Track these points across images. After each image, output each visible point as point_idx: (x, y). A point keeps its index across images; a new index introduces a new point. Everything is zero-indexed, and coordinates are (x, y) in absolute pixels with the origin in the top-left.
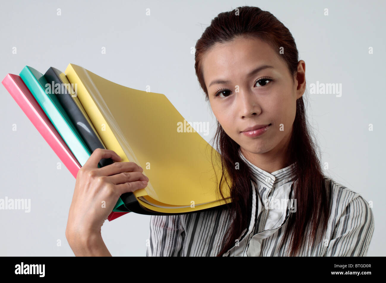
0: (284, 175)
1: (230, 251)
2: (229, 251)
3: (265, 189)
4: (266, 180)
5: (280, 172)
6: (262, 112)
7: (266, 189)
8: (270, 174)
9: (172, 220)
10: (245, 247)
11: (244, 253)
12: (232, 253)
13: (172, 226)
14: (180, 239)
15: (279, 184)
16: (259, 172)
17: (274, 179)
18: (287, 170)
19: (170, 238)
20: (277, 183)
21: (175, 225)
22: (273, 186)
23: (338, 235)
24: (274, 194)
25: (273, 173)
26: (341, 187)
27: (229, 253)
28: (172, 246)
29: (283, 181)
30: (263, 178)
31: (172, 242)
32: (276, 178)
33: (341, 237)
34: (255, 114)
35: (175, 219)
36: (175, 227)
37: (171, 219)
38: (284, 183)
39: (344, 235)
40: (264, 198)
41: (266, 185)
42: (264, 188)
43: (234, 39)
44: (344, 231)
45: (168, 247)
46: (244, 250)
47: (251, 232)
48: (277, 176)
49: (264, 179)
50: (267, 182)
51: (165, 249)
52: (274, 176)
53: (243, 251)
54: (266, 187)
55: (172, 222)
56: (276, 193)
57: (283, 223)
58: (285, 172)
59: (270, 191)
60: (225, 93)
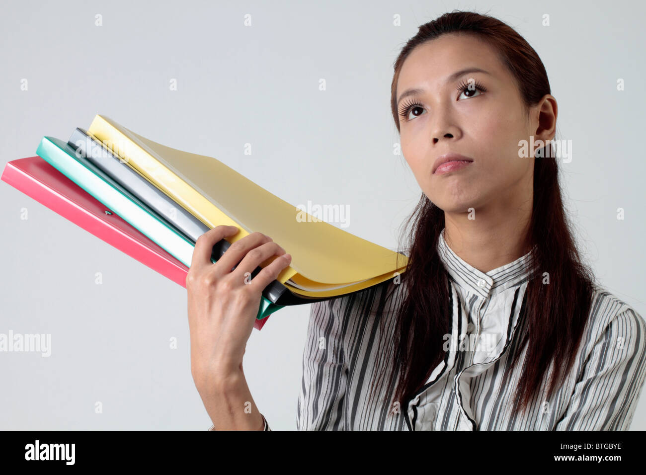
0: (506, 275)
1: (420, 397)
2: (417, 396)
3: (475, 298)
4: (478, 284)
5: (500, 271)
6: (461, 136)
7: (477, 297)
8: (485, 275)
9: (333, 349)
10: (444, 388)
11: (442, 399)
12: (422, 399)
13: (332, 358)
14: (343, 381)
15: (498, 289)
16: (467, 269)
17: (491, 282)
18: (510, 267)
19: (328, 378)
20: (495, 288)
21: (337, 358)
22: (488, 294)
23: (590, 374)
24: (489, 305)
25: (489, 273)
26: (602, 294)
27: (418, 400)
28: (331, 392)
29: (505, 284)
30: (474, 280)
31: (332, 386)
32: (493, 280)
33: (595, 378)
34: (449, 136)
35: (338, 348)
36: (337, 361)
37: (331, 348)
38: (505, 288)
39: (601, 373)
40: (474, 312)
41: (478, 291)
42: (474, 295)
44: (600, 367)
45: (325, 392)
46: (442, 394)
47: (452, 367)
48: (495, 277)
49: (476, 283)
50: (480, 287)
51: (320, 396)
52: (491, 277)
53: (440, 395)
54: (477, 294)
55: (333, 352)
56: (494, 303)
57: (502, 352)
58: (508, 271)
59: (484, 301)
60: (416, 112)
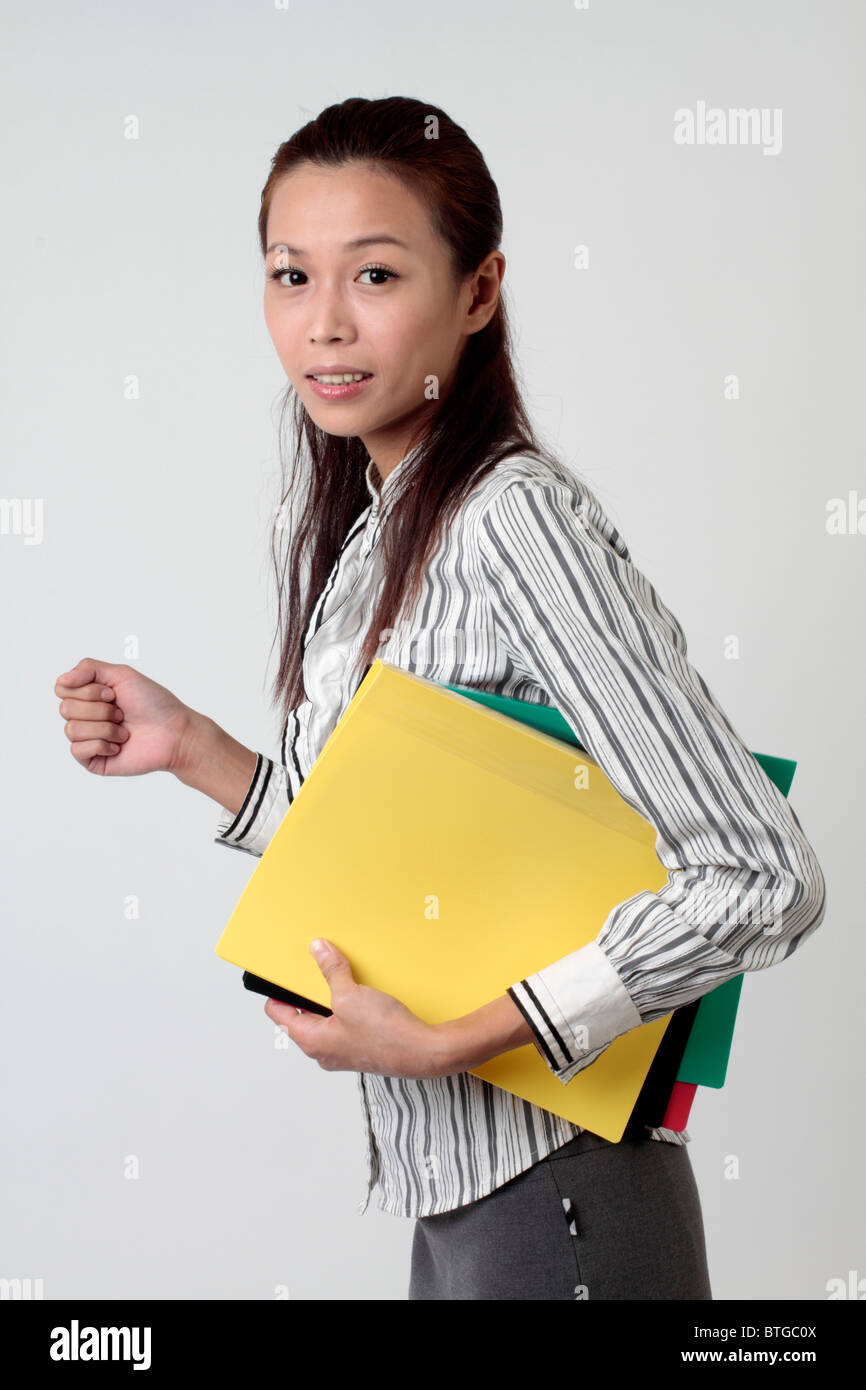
6: (355, 338)
34: (337, 340)
43: (345, 164)
60: (295, 277)
